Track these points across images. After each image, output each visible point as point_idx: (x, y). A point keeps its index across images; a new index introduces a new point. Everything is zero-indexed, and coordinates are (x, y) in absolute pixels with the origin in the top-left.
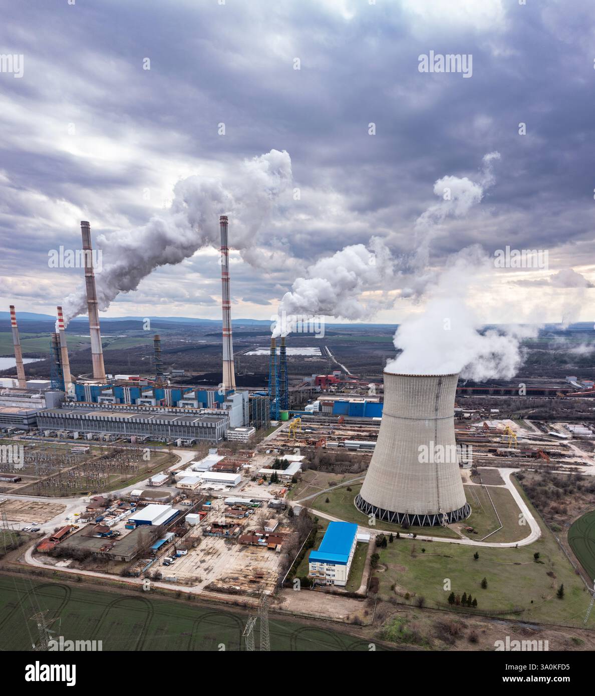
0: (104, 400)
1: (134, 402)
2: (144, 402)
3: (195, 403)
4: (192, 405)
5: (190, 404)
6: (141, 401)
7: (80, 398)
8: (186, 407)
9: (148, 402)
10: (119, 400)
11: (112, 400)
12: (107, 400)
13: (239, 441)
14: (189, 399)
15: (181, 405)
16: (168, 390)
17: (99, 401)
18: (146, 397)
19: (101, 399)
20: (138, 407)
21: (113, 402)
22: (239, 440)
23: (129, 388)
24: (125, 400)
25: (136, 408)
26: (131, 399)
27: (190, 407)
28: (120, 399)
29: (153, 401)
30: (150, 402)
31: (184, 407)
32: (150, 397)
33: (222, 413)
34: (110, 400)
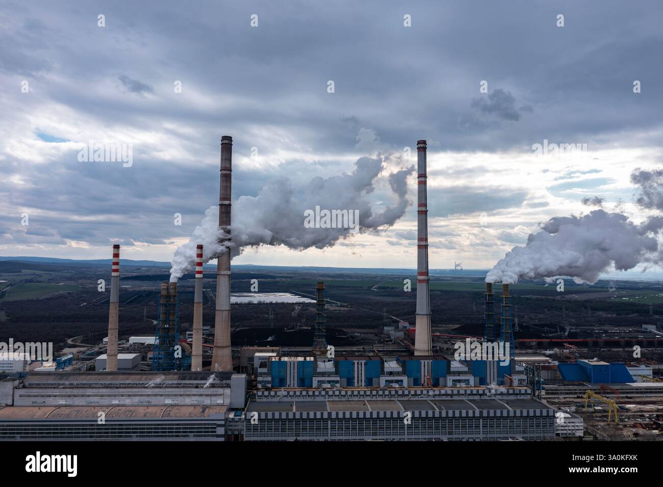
0: (323, 382)
1: (369, 382)
2: (392, 381)
3: (471, 379)
4: (467, 381)
5: (465, 381)
6: (386, 381)
7: (277, 381)
8: (458, 385)
9: (397, 382)
10: (345, 380)
11: (337, 382)
12: (329, 382)
13: (569, 434)
14: (459, 373)
15: (450, 383)
16: (426, 361)
17: (315, 384)
18: (391, 373)
19: (318, 381)
20: (384, 390)
21: (338, 385)
22: (570, 432)
23: (363, 362)
24: (356, 381)
25: (381, 393)
26: (366, 378)
27: (463, 385)
28: (347, 378)
29: (405, 379)
30: (402, 381)
31: (454, 385)
32: (398, 374)
33: (523, 392)
34: (333, 381)
